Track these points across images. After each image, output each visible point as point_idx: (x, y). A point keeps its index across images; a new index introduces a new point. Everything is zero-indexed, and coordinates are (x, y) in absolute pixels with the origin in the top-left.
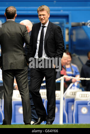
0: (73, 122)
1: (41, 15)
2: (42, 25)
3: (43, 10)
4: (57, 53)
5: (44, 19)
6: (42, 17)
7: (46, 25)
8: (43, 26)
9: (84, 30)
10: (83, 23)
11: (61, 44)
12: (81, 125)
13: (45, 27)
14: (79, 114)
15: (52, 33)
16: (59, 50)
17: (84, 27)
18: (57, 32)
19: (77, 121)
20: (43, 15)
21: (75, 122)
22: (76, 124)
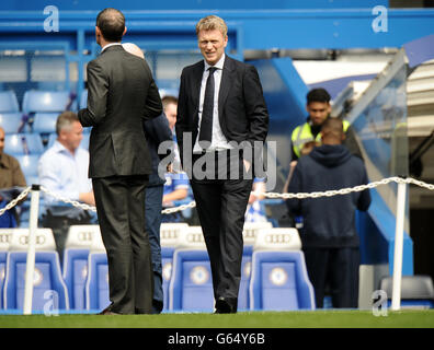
0: (248, 307)
1: (207, 42)
2: (207, 66)
3: (212, 28)
4: (252, 133)
5: (214, 50)
6: (210, 45)
7: (220, 65)
8: (209, 69)
9: (278, 70)
10: (275, 50)
11: (260, 110)
12: (270, 315)
13: (216, 69)
14: (265, 284)
15: (236, 82)
16: (257, 124)
17: (277, 61)
18: (250, 79)
19: (260, 305)
20: (212, 41)
21: (255, 307)
22: (258, 311)
